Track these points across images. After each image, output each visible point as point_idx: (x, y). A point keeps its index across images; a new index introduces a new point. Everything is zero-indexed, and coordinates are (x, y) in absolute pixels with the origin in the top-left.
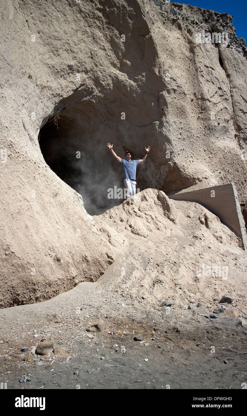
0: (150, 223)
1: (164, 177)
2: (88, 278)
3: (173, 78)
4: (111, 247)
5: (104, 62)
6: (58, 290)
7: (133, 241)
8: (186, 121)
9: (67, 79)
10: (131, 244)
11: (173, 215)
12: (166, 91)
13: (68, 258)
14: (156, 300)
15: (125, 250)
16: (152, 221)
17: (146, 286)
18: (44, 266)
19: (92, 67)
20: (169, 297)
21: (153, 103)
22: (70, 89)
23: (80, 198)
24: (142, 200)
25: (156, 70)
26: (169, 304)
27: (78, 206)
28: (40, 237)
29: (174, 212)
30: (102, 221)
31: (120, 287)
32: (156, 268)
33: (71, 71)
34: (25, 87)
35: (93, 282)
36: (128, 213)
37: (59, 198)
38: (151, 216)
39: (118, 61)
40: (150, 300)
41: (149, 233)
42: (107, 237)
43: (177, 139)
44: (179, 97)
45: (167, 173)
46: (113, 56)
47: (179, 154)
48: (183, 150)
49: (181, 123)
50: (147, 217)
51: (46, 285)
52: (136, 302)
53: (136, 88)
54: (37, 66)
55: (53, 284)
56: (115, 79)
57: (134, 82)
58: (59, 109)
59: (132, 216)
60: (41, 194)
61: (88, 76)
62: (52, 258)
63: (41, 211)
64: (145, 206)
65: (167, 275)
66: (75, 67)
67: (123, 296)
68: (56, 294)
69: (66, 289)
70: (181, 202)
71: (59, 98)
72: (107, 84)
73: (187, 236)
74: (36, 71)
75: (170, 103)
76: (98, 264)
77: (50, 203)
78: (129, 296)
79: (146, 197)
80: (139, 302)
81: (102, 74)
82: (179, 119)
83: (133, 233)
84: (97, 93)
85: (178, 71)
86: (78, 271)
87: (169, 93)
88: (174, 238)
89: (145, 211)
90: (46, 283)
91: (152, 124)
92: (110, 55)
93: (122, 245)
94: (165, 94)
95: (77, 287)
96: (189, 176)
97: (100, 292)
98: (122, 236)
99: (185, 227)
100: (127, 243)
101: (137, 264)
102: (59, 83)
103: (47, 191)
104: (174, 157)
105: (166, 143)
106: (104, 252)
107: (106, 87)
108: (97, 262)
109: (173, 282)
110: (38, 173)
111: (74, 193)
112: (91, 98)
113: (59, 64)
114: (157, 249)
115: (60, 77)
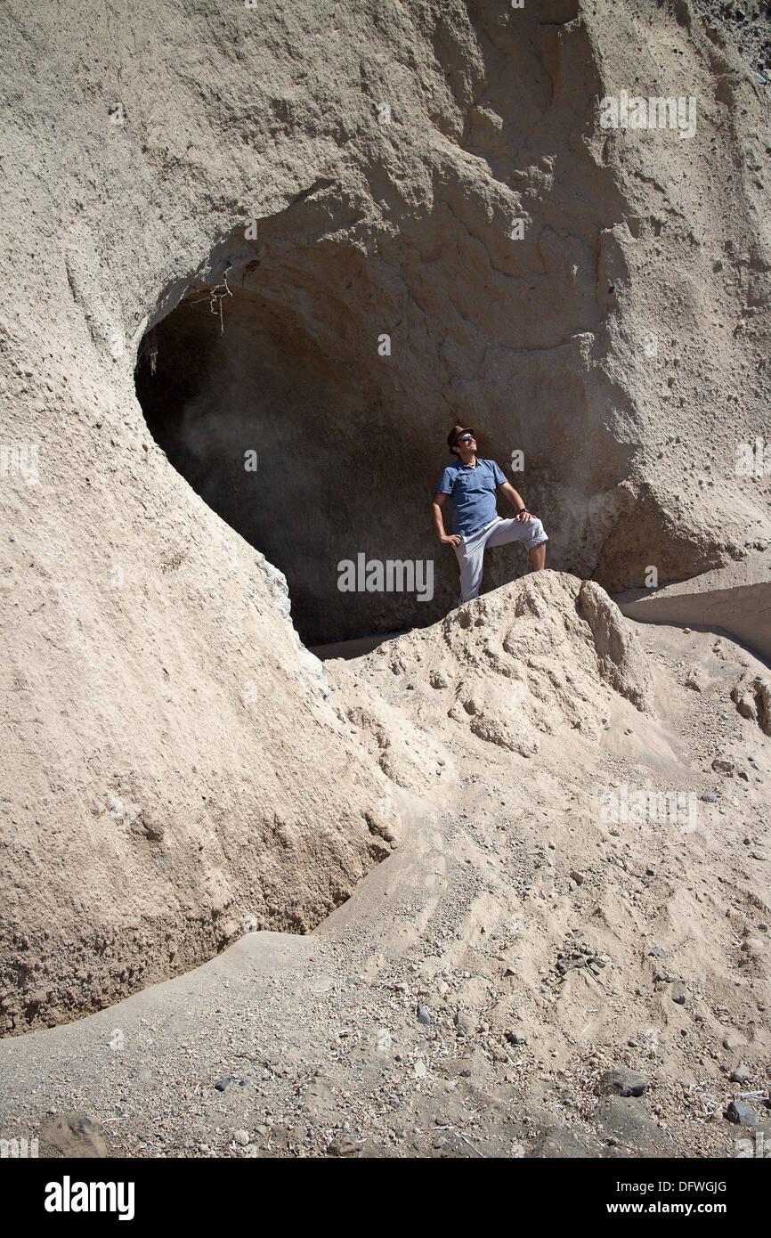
0: (544, 700)
1: (600, 535)
2: (279, 913)
3: (653, 180)
4: (389, 787)
5: (408, 108)
6: (141, 970)
7: (474, 767)
8: (693, 339)
9: (269, 150)
10: (467, 780)
11: (634, 676)
12: (626, 225)
13: (198, 828)
14: (573, 1050)
15: (444, 803)
16: (551, 695)
17: (528, 975)
18: (79, 861)
19: (361, 123)
20: (630, 1044)
21: (576, 268)
22: (275, 189)
23: (279, 583)
24: (519, 613)
25: (596, 149)
26: (634, 1084)
27: (264, 613)
28: (79, 731)
29: (639, 664)
30: (359, 681)
31: (411, 969)
32: (571, 890)
33: (283, 125)
34: (92, 142)
35: (302, 934)
36: (462, 655)
37: (189, 574)
38: (550, 673)
39: (459, 112)
40: (541, 1051)
41: (541, 740)
42: (374, 746)
43: (656, 402)
44: (671, 248)
45: (613, 521)
46: (442, 90)
47: (660, 456)
48: (678, 441)
49: (674, 343)
50: (537, 679)
51: (80, 949)
52: (478, 1061)
53: (518, 209)
54: (154, 78)
55: (113, 943)
56: (443, 173)
57: (513, 188)
58: (231, 262)
59: (479, 670)
60: (109, 550)
61: (346, 153)
62: (123, 828)
63: (99, 619)
64: (531, 633)
65: (617, 930)
66: (299, 112)
67: (422, 1019)
68: (130, 984)
69: (177, 962)
70: (659, 628)
71: (234, 217)
72: (414, 188)
73: (687, 763)
74: (147, 95)
75: (639, 268)
76: (328, 858)
77: (146, 593)
78: (450, 1022)
79: (533, 601)
80: (495, 1059)
81: (398, 150)
82: (668, 330)
83: (480, 735)
84: (375, 219)
85: (671, 160)
86: (237, 883)
87: (635, 233)
88: (639, 767)
89: (528, 656)
90: (82, 940)
91: (568, 342)
92: (432, 86)
93: (433, 781)
94: (622, 234)
95: (229, 951)
96: (693, 535)
97: (322, 986)
98: (434, 745)
99: (682, 727)
100: (451, 773)
101: (491, 868)
102: (234, 159)
103: (137, 541)
104: (644, 463)
105: (615, 412)
106: (356, 809)
107: (408, 201)
108: (322, 849)
109: (646, 966)
110: (105, 466)
111: (253, 564)
112: (351, 235)
113: (240, 90)
114: (571, 806)
115: (240, 139)
